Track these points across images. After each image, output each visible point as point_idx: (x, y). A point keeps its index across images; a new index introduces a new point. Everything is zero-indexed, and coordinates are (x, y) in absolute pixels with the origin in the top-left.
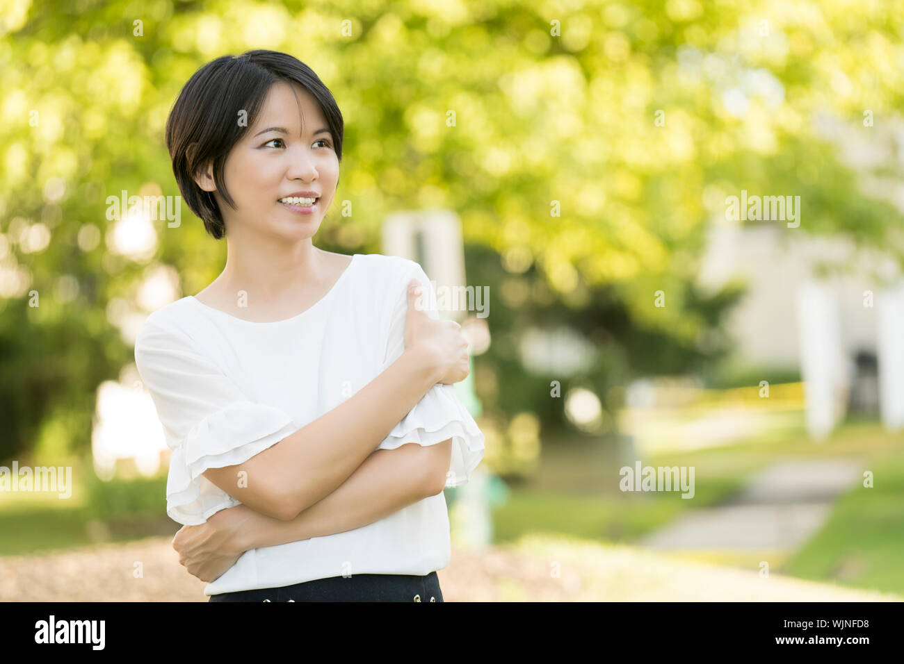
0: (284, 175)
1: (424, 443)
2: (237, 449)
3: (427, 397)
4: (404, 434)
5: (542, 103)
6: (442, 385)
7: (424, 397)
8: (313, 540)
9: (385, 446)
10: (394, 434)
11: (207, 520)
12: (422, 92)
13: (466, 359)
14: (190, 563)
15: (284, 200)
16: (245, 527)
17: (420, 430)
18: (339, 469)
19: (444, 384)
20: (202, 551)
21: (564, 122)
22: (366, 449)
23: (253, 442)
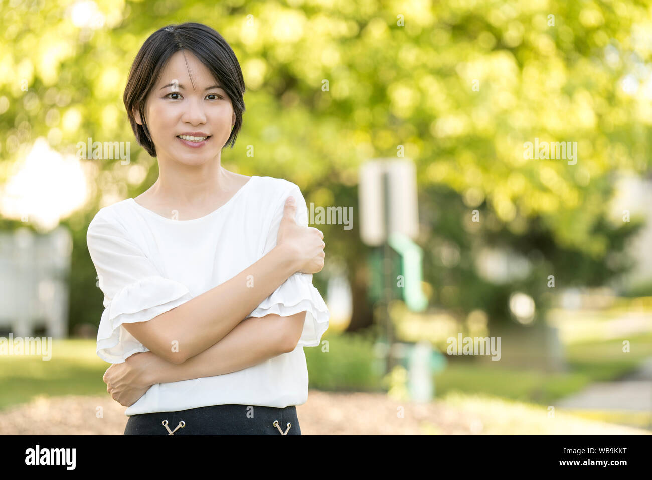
0: (179, 118)
1: (283, 315)
2: (146, 310)
3: (289, 282)
4: (269, 307)
5: (487, 84)
6: (301, 273)
7: (287, 280)
8: (199, 379)
9: (254, 314)
10: (262, 306)
11: (127, 360)
12: (403, 75)
13: (322, 256)
14: (113, 392)
15: (181, 137)
16: (151, 368)
17: (281, 305)
18: (218, 329)
19: (303, 273)
20: (121, 383)
21: (502, 98)
22: (239, 316)
23: (157, 306)
